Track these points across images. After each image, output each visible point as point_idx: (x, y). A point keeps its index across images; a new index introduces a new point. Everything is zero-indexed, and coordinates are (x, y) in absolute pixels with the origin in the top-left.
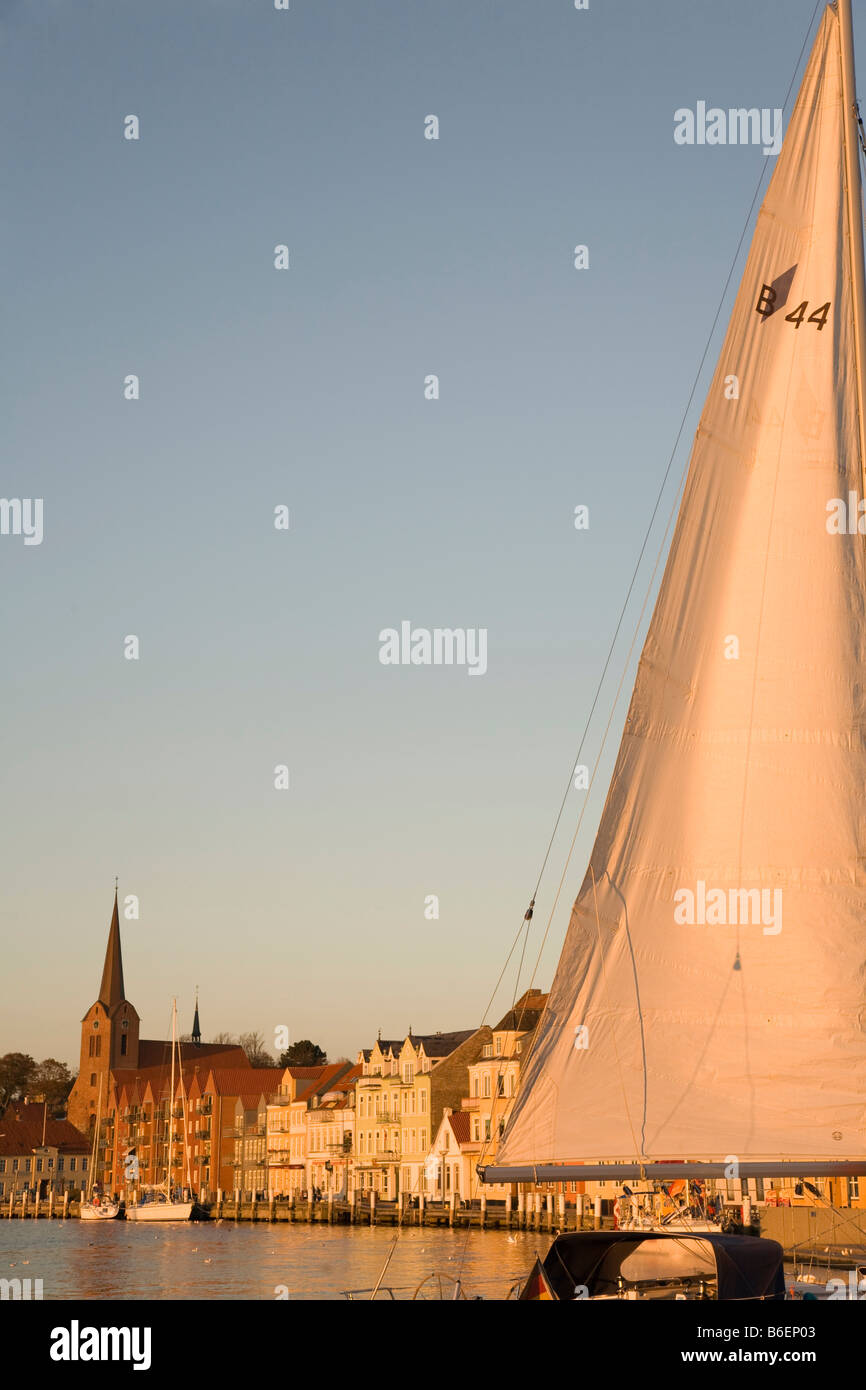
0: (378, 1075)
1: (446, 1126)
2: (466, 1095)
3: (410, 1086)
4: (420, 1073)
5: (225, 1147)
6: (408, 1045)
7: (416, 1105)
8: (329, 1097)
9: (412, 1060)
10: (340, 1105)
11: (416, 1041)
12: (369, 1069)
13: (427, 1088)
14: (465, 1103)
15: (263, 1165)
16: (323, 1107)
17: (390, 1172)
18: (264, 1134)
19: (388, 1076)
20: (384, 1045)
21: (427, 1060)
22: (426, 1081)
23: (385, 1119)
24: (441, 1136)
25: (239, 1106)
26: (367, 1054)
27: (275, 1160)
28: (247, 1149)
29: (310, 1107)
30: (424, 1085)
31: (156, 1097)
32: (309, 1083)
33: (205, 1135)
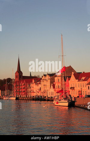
0: (44, 79)
1: (52, 86)
2: (54, 82)
3: (47, 81)
4: (49, 79)
5: (27, 90)
6: (47, 75)
7: (48, 83)
8: (38, 83)
9: (48, 77)
10: (40, 84)
11: (48, 74)
12: (43, 79)
13: (50, 81)
14: (54, 83)
15: (31, 92)
16: (37, 84)
17: (45, 93)
18: (31, 88)
19: (45, 80)
20: (44, 75)
21: (50, 77)
22: (50, 80)
23: (44, 85)
24: (51, 88)
25: (28, 84)
26: (42, 76)
27: (32, 91)
28: (29, 90)
29: (36, 84)
30: (49, 81)
31: (19, 83)
32: (36, 81)
33: (24, 88)
